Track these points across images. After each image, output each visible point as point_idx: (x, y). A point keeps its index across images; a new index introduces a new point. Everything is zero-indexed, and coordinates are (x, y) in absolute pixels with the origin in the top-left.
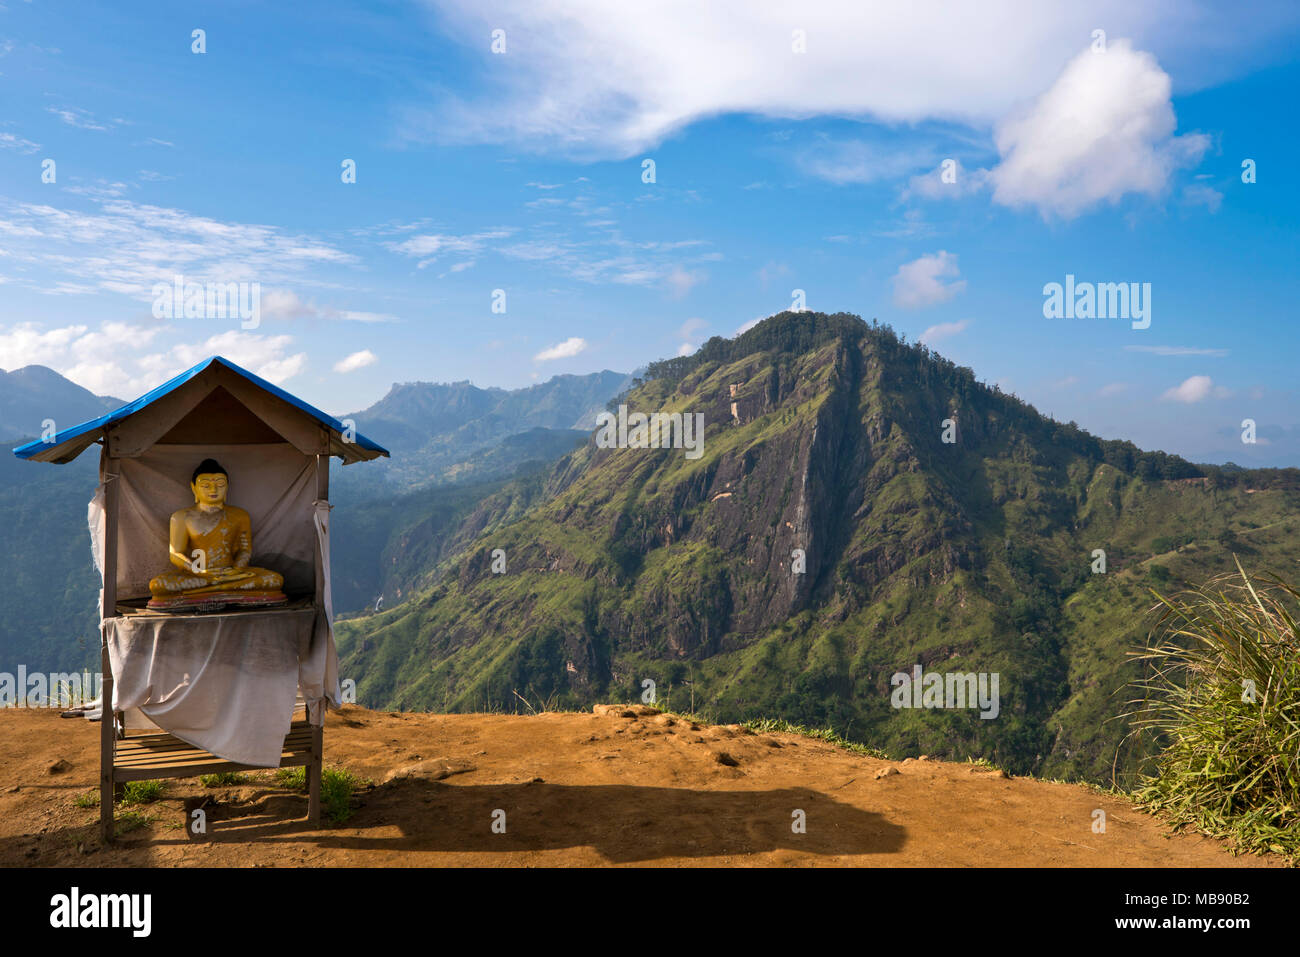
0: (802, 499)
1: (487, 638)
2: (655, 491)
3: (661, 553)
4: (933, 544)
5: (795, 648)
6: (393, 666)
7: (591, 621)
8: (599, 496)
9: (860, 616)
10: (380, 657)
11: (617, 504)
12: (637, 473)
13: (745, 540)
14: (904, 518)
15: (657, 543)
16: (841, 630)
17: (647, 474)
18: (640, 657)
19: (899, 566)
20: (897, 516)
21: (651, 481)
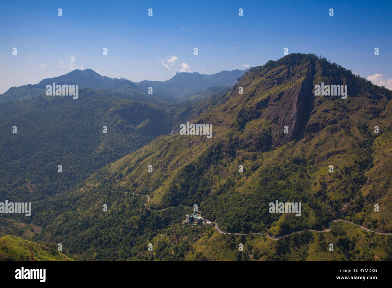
0: (295, 107)
1: (201, 144)
2: (251, 104)
3: (252, 122)
4: (335, 122)
5: (290, 150)
6: (175, 150)
7: (231, 140)
8: (235, 105)
9: (311, 142)
10: (172, 147)
11: (240, 108)
12: (246, 99)
13: (277, 118)
14: (327, 114)
15: (250, 119)
16: (304, 146)
17: (248, 100)
18: (244, 151)
19: (324, 128)
20: (324, 113)
21: (250, 101)
